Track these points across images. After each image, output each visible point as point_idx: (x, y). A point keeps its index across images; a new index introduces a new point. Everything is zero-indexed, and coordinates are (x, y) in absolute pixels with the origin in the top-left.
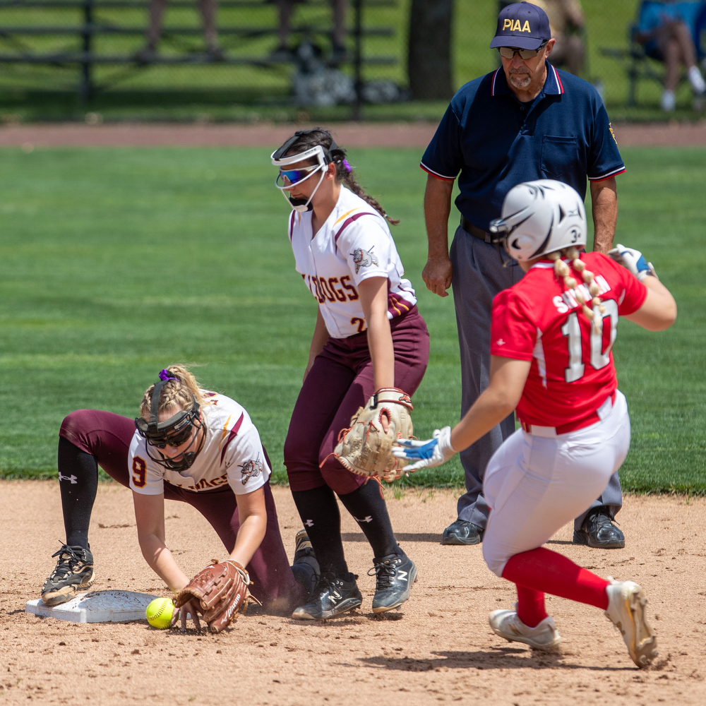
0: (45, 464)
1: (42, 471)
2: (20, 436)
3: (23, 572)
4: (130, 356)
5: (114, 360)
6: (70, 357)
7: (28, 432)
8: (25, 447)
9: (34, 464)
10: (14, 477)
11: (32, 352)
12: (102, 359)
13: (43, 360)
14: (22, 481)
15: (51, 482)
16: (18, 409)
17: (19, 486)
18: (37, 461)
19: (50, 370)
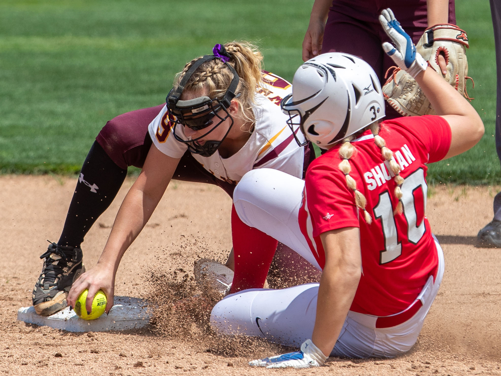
0: (40, 157)
1: (36, 165)
2: (13, 127)
3: (15, 276)
4: (134, 39)
5: (116, 43)
6: (68, 41)
7: (22, 122)
8: (18, 138)
9: (28, 157)
10: (6, 172)
11: (27, 34)
12: (102, 42)
13: (39, 43)
14: (14, 176)
15: (46, 177)
16: (10, 96)
17: (12, 182)
18: (32, 154)
19: (46, 54)
